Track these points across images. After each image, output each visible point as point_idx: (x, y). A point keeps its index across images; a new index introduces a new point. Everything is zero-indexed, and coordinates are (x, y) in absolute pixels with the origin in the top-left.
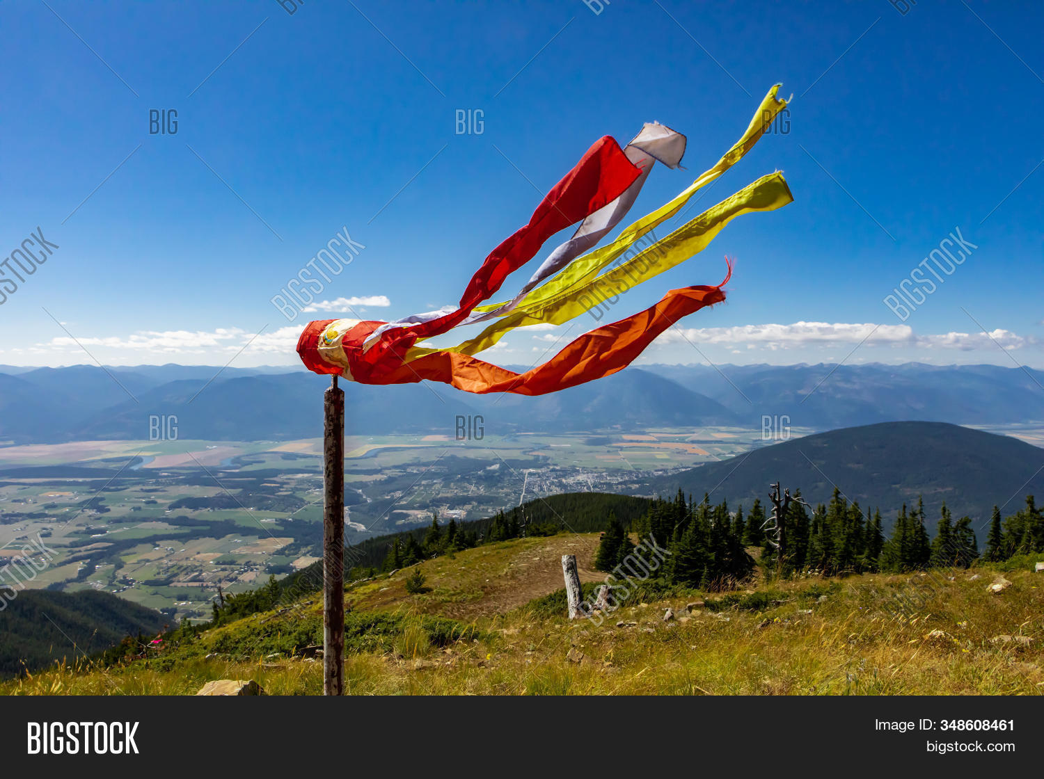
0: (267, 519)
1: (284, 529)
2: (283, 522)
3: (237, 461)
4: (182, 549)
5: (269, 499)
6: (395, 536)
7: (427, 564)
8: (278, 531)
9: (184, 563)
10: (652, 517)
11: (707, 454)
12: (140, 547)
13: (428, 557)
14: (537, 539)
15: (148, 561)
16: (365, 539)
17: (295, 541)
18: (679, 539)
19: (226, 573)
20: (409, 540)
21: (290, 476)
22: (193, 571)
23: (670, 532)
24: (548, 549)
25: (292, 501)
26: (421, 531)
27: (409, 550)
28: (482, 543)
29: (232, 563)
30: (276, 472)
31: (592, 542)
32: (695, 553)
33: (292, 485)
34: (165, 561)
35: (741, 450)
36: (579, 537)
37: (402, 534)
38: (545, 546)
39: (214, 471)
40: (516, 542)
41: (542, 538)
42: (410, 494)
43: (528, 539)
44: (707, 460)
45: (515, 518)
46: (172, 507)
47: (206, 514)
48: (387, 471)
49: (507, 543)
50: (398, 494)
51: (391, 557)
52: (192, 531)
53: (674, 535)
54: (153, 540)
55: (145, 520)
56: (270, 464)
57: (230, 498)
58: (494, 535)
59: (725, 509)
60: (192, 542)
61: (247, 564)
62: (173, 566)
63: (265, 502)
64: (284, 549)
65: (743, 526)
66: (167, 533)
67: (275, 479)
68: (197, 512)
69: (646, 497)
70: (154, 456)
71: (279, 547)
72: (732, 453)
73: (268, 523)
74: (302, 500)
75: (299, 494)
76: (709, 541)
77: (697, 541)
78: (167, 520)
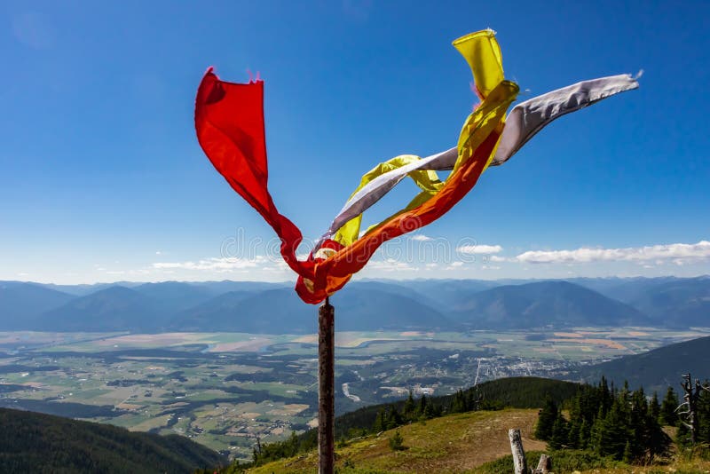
0: (291, 391)
1: (304, 398)
2: (301, 393)
3: (270, 348)
4: (234, 410)
5: (292, 376)
6: (382, 406)
7: (405, 428)
8: (298, 399)
9: (235, 419)
10: (581, 399)
11: (625, 348)
12: (206, 407)
13: (406, 423)
14: (489, 413)
15: (211, 416)
16: (359, 408)
17: (310, 407)
18: (603, 417)
19: (263, 428)
20: (391, 410)
21: (306, 360)
22: (241, 425)
23: (596, 412)
24: (497, 420)
25: (306, 379)
26: (401, 403)
27: (391, 417)
28: (446, 414)
29: (267, 421)
30: (297, 357)
31: (531, 417)
32: (618, 430)
33: (308, 366)
34: (222, 417)
35: (653, 345)
36: (522, 412)
37: (386, 405)
38: (494, 418)
39: (255, 355)
40: (472, 414)
41: (492, 412)
42: (392, 375)
43: (482, 412)
44: (625, 353)
45: (471, 396)
46: (228, 379)
47: (249, 385)
48: (376, 358)
49: (465, 414)
50: (384, 375)
51: (378, 421)
52: (240, 397)
53: (600, 414)
54: (215, 402)
55: (209, 388)
56: (293, 351)
57: (266, 374)
58: (455, 408)
59: (642, 393)
60: (240, 405)
61: (277, 422)
62: (227, 421)
63: (290, 379)
64: (302, 413)
65: (659, 409)
66: (223, 397)
67: (296, 362)
68: (244, 384)
69: (574, 382)
70: (215, 344)
71: (299, 410)
72: (646, 348)
73: (291, 394)
74: (315, 378)
75: (313, 373)
76: (630, 420)
77: (619, 419)
78: (224, 389)
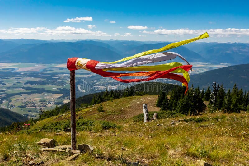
0: (55, 88)
1: (60, 91)
2: (60, 89)
3: (45, 70)
4: (29, 97)
5: (55, 82)
6: (95, 94)
7: (104, 103)
8: (58, 92)
9: (30, 101)
10: (175, 91)
11: (195, 71)
12: (16, 96)
13: (104, 101)
14: (138, 97)
15: (19, 100)
16: (85, 95)
17: (64, 95)
18: (182, 98)
19: (43, 104)
20: (99, 96)
21: (61, 75)
22: (32, 103)
23: (180, 96)
24: (142, 100)
25: (62, 83)
26: (102, 93)
27: (98, 99)
28: (121, 97)
29: (44, 101)
30: (57, 74)
31: (156, 98)
32: (187, 103)
33: (62, 78)
34: (24, 100)
35: (206, 70)
36: (151, 96)
37: (97, 94)
38: (141, 99)
39: (38, 73)
40: (132, 97)
41: (140, 96)
42: (99, 81)
43: (136, 96)
44: (194, 73)
45: (132, 90)
46: (25, 84)
47: (36, 86)
48: (92, 74)
49: (129, 97)
50: (95, 81)
51: (93, 100)
52: (32, 91)
53: (181, 97)
54: (20, 94)
55: (17, 88)
56: (55, 71)
57: (43, 81)
58: (125, 94)
59: (198, 89)
60: (32, 95)
61: (49, 101)
62: (26, 102)
63: (54, 83)
64: (60, 97)
65: (204, 95)
66: (23, 92)
67: (57, 76)
68: (33, 86)
69: (174, 84)
70: (18, 68)
71: (59, 97)
72: (203, 71)
73: (55, 89)
74: (65, 82)
75: (64, 81)
76: (192, 99)
77: (188, 99)
78: (23, 88)
